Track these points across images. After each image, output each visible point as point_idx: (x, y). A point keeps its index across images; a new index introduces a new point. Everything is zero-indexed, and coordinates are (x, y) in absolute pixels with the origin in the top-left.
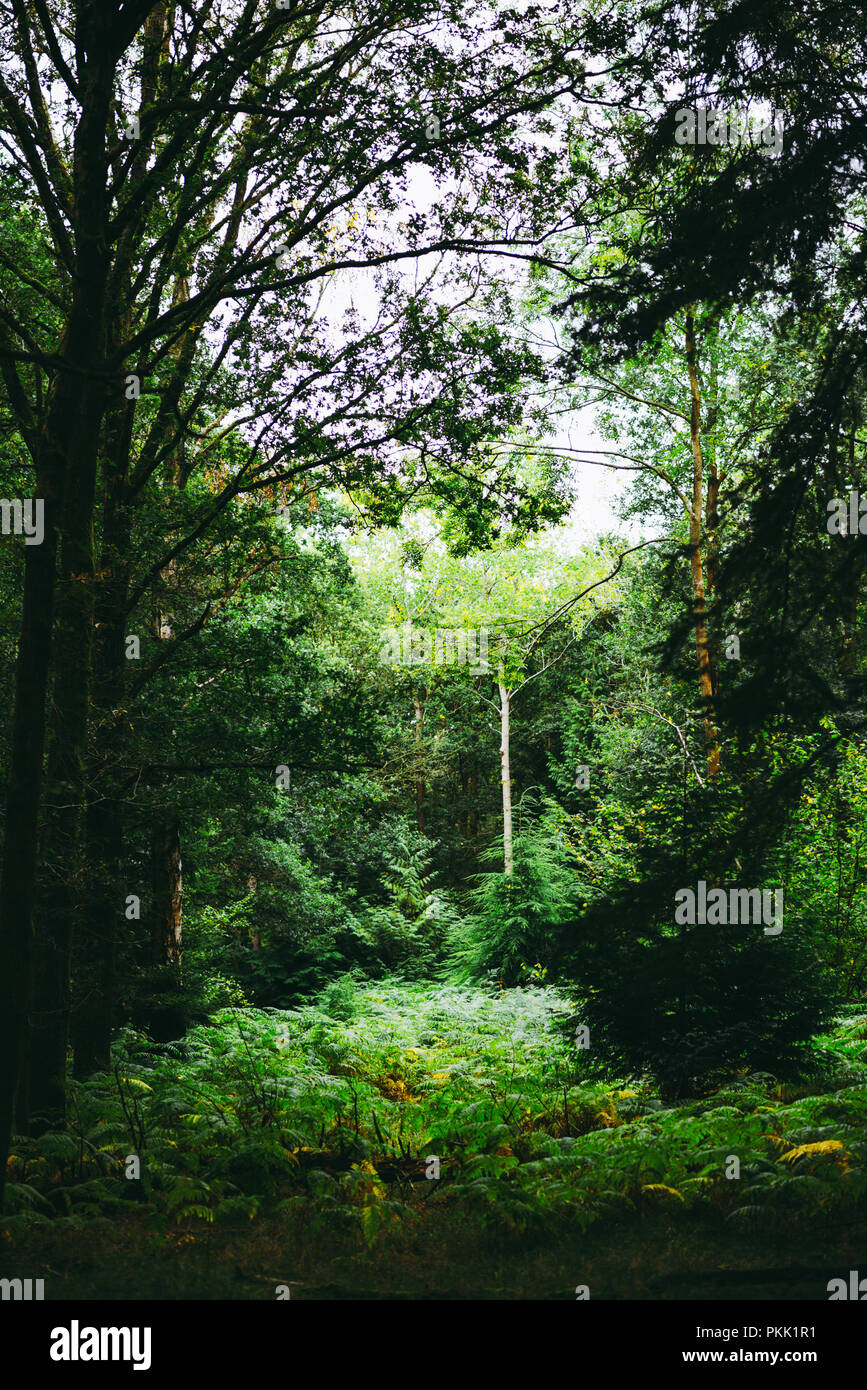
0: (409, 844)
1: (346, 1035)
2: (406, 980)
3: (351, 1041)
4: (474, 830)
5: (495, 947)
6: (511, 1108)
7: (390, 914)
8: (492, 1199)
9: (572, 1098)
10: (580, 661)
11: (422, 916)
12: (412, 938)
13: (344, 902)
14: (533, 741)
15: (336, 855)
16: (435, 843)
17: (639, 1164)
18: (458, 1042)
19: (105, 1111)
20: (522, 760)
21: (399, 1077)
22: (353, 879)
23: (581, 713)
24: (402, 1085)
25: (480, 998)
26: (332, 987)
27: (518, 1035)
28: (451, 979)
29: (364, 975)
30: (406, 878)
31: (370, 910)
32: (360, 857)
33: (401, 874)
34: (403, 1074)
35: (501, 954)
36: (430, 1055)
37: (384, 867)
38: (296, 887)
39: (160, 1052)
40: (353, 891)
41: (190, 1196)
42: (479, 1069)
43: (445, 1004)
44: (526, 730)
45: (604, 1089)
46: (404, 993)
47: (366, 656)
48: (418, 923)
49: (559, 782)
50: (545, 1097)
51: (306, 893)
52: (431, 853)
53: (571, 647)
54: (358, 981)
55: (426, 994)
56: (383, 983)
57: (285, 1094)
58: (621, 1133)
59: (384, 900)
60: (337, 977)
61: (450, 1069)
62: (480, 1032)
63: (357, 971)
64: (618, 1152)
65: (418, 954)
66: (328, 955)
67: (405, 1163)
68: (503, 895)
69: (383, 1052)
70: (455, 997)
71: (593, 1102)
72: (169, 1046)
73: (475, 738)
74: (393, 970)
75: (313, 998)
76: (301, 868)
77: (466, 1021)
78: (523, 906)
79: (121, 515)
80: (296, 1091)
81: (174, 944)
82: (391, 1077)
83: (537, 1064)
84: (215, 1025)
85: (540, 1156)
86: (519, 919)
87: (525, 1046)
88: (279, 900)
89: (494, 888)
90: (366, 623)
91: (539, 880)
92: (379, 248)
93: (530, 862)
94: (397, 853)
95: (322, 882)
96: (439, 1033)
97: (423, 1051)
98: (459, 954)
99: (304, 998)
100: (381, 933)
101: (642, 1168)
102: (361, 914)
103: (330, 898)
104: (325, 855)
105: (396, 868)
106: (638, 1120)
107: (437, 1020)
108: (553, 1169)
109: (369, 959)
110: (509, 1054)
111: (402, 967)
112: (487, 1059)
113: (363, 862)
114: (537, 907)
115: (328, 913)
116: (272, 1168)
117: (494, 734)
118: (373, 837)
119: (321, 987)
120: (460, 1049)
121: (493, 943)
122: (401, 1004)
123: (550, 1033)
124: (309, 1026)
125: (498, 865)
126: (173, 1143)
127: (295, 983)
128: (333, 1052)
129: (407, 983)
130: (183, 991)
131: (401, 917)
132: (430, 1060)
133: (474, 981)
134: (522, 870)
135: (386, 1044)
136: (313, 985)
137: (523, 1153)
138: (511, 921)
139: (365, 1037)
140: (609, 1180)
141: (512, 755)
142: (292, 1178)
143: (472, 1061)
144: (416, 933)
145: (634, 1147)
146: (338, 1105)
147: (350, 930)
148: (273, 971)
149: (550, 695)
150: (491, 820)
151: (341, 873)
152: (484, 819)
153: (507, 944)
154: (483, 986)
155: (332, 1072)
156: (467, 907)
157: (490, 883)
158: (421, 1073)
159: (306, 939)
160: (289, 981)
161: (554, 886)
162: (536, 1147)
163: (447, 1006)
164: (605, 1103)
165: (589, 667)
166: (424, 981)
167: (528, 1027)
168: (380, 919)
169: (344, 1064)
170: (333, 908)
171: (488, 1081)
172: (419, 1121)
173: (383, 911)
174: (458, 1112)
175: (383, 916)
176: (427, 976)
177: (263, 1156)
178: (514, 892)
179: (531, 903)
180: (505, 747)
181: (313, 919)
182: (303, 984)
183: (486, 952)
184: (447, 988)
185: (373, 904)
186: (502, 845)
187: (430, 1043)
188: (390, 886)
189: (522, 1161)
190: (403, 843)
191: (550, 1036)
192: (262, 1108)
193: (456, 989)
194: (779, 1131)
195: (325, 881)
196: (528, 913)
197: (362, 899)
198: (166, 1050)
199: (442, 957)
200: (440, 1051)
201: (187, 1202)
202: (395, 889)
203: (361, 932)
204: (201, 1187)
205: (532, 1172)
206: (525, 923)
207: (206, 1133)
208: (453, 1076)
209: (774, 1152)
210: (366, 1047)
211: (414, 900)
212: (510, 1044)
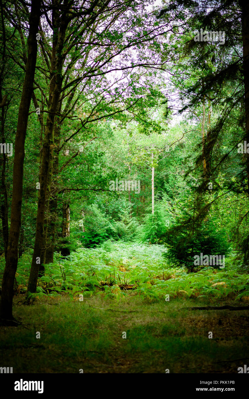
0: (126, 205)
1: (110, 255)
2: (125, 241)
3: (111, 257)
4: (144, 201)
5: (149, 233)
6: (151, 273)
7: (121, 223)
8: (145, 293)
9: (165, 272)
10: (174, 156)
11: (129, 224)
12: (126, 230)
13: (108, 220)
14: (161, 177)
15: (106, 207)
16: (133, 204)
17: (178, 286)
18: (137, 258)
19: (54, 272)
20: (158, 183)
21: (123, 266)
22: (110, 214)
23: (174, 170)
24: (124, 269)
25: (144, 247)
26: (105, 243)
27: (153, 256)
28: (137, 241)
29: (114, 240)
30: (125, 214)
31: (115, 222)
32: (113, 208)
33: (124, 213)
34: (124, 266)
35: (150, 235)
36: (131, 261)
37: (119, 211)
38: (96, 216)
39: (64, 258)
40: (111, 217)
41: (78, 290)
42: (143, 265)
43: (135, 248)
44: (159, 174)
45: (173, 270)
46: (124, 245)
47: (116, 153)
48: (128, 226)
49: (167, 189)
50: (159, 271)
51: (99, 218)
52: (132, 207)
53: (172, 152)
54: (112, 241)
55: (130, 245)
56: (118, 242)
57: (97, 269)
58: (176, 280)
59: (119, 220)
60: (106, 240)
61: (136, 264)
62: (144, 256)
63: (112, 239)
64: (174, 283)
65: (128, 234)
66: (104, 234)
67: (126, 285)
68: (151, 219)
69: (119, 260)
70: (138, 247)
71: (170, 273)
72: (66, 257)
73: (145, 176)
74: (121, 239)
75: (99, 245)
76: (97, 211)
77: (140, 253)
78: (156, 223)
79: (58, 127)
80: (99, 269)
81: (67, 232)
82: (121, 266)
83: (158, 264)
84: (78, 252)
85: (156, 284)
86: (155, 226)
87: (155, 259)
88: (91, 219)
89: (149, 218)
90: (116, 145)
91: (161, 216)
92: (124, 66)
93: (159, 211)
94: (123, 207)
95: (103, 215)
96: (134, 256)
97: (130, 260)
98: (139, 235)
99: (97, 245)
100: (118, 229)
101: (179, 287)
102: (113, 223)
103: (105, 219)
104: (104, 207)
105: (122, 211)
106: (180, 277)
107: (133, 252)
108: (159, 287)
109: (115, 235)
110: (151, 261)
111: (123, 238)
112: (145, 262)
113: (114, 209)
114: (160, 223)
115: (104, 223)
116: (95, 285)
117: (150, 175)
118: (116, 202)
119: (102, 242)
120: (139, 260)
121: (148, 232)
122: (123, 248)
123: (162, 256)
124: (100, 253)
125: (150, 212)
126: (72, 279)
127: (95, 241)
128: (107, 260)
129: (125, 242)
130: (70, 243)
131: (123, 224)
132: (131, 262)
133: (143, 242)
134: (156, 213)
135: (120, 258)
136: (99, 242)
137: (152, 283)
138: (153, 226)
139: (115, 256)
140: (172, 289)
141: (155, 181)
142: (100, 288)
143: (142, 263)
144: (128, 229)
145: (178, 283)
146: (109, 272)
147: (110, 228)
148: (89, 238)
149: (165, 165)
150: (148, 198)
151: (107, 212)
152: (147, 198)
153: (152, 233)
154: (145, 244)
155: (107, 265)
156: (141, 222)
157: (148, 216)
158: (129, 266)
159: (98, 230)
160: (93, 241)
161: (165, 217)
162: (156, 282)
163: (135, 249)
164: (173, 273)
165: (176, 157)
166: (129, 242)
167: (156, 255)
168: (118, 225)
169: (109, 263)
170: (106, 222)
171: (146, 268)
172: (129, 277)
173: (119, 223)
174: (138, 274)
175: (119, 224)
176: (130, 240)
177: (93, 282)
178: (154, 219)
179: (158, 222)
180: (153, 179)
181: (100, 225)
182: (97, 242)
183: (146, 235)
184: (136, 244)
185: (116, 220)
186: (151, 206)
187: (131, 258)
188: (121, 216)
189: (152, 285)
190: (124, 204)
191: (161, 257)
192: (93, 272)
193: (138, 244)
194: (212, 280)
195: (104, 215)
196: (158, 225)
197: (113, 219)
198: (65, 258)
199: (134, 235)
200: (134, 260)
201: (76, 292)
202: (122, 217)
203: (112, 228)
204: (80, 289)
205: (154, 287)
206: (157, 227)
207: (80, 277)
208: (137, 266)
209: (210, 285)
210: (115, 259)
211: (127, 220)
212: (151, 259)
